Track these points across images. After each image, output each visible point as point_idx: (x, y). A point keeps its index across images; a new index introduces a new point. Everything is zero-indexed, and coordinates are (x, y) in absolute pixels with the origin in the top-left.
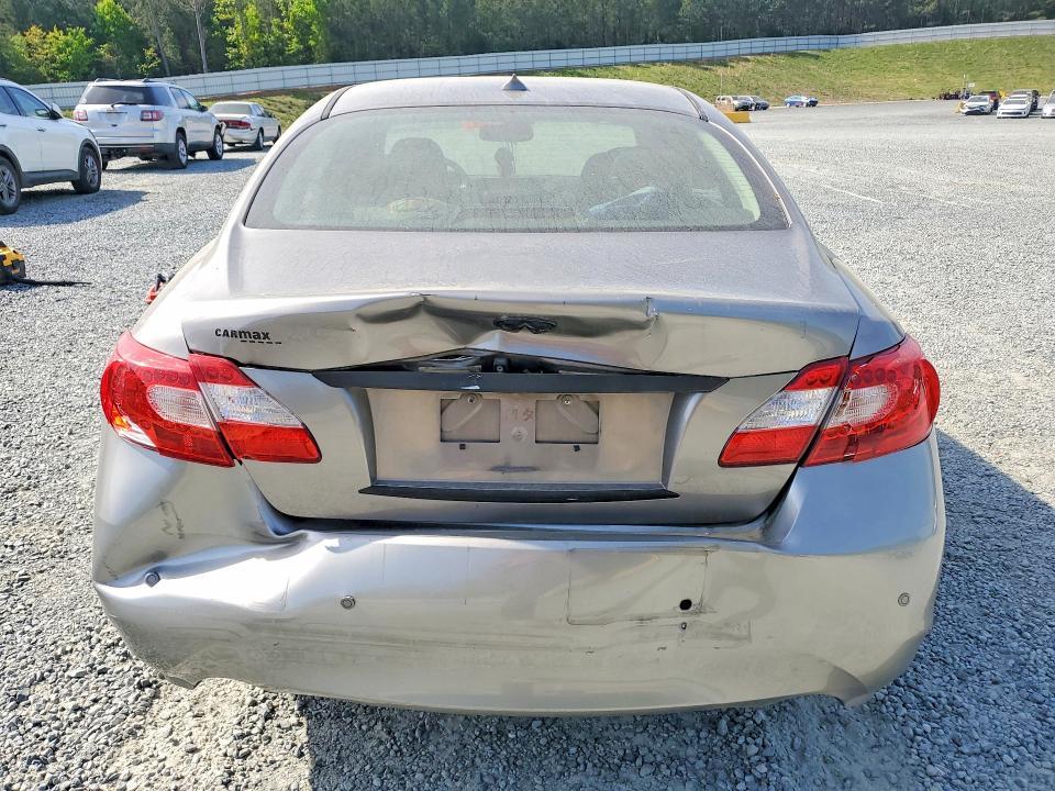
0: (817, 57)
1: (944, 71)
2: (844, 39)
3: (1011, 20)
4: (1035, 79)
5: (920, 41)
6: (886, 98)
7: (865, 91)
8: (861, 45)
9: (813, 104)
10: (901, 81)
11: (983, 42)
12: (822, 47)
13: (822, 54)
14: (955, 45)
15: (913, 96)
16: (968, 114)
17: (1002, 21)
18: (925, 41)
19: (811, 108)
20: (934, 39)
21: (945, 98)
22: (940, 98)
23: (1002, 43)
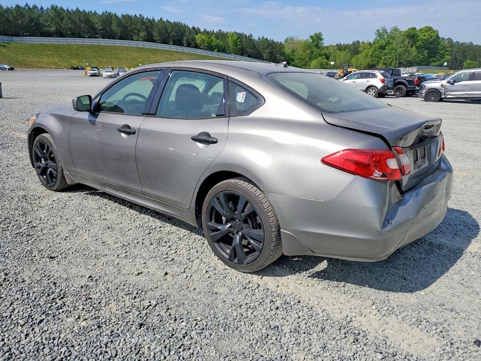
0: (4, 46)
1: (67, 57)
2: (14, 38)
3: (89, 37)
4: (105, 63)
5: (53, 43)
6: (45, 68)
7: (34, 64)
8: (25, 42)
9: (12, 69)
10: (50, 60)
11: (80, 46)
12: (5, 41)
13: (6, 45)
14: (69, 46)
15: (58, 67)
16: (91, 76)
17: (85, 38)
18: (55, 43)
19: (11, 71)
20: (59, 43)
21: (73, 69)
22: (71, 69)
23: (89, 47)
